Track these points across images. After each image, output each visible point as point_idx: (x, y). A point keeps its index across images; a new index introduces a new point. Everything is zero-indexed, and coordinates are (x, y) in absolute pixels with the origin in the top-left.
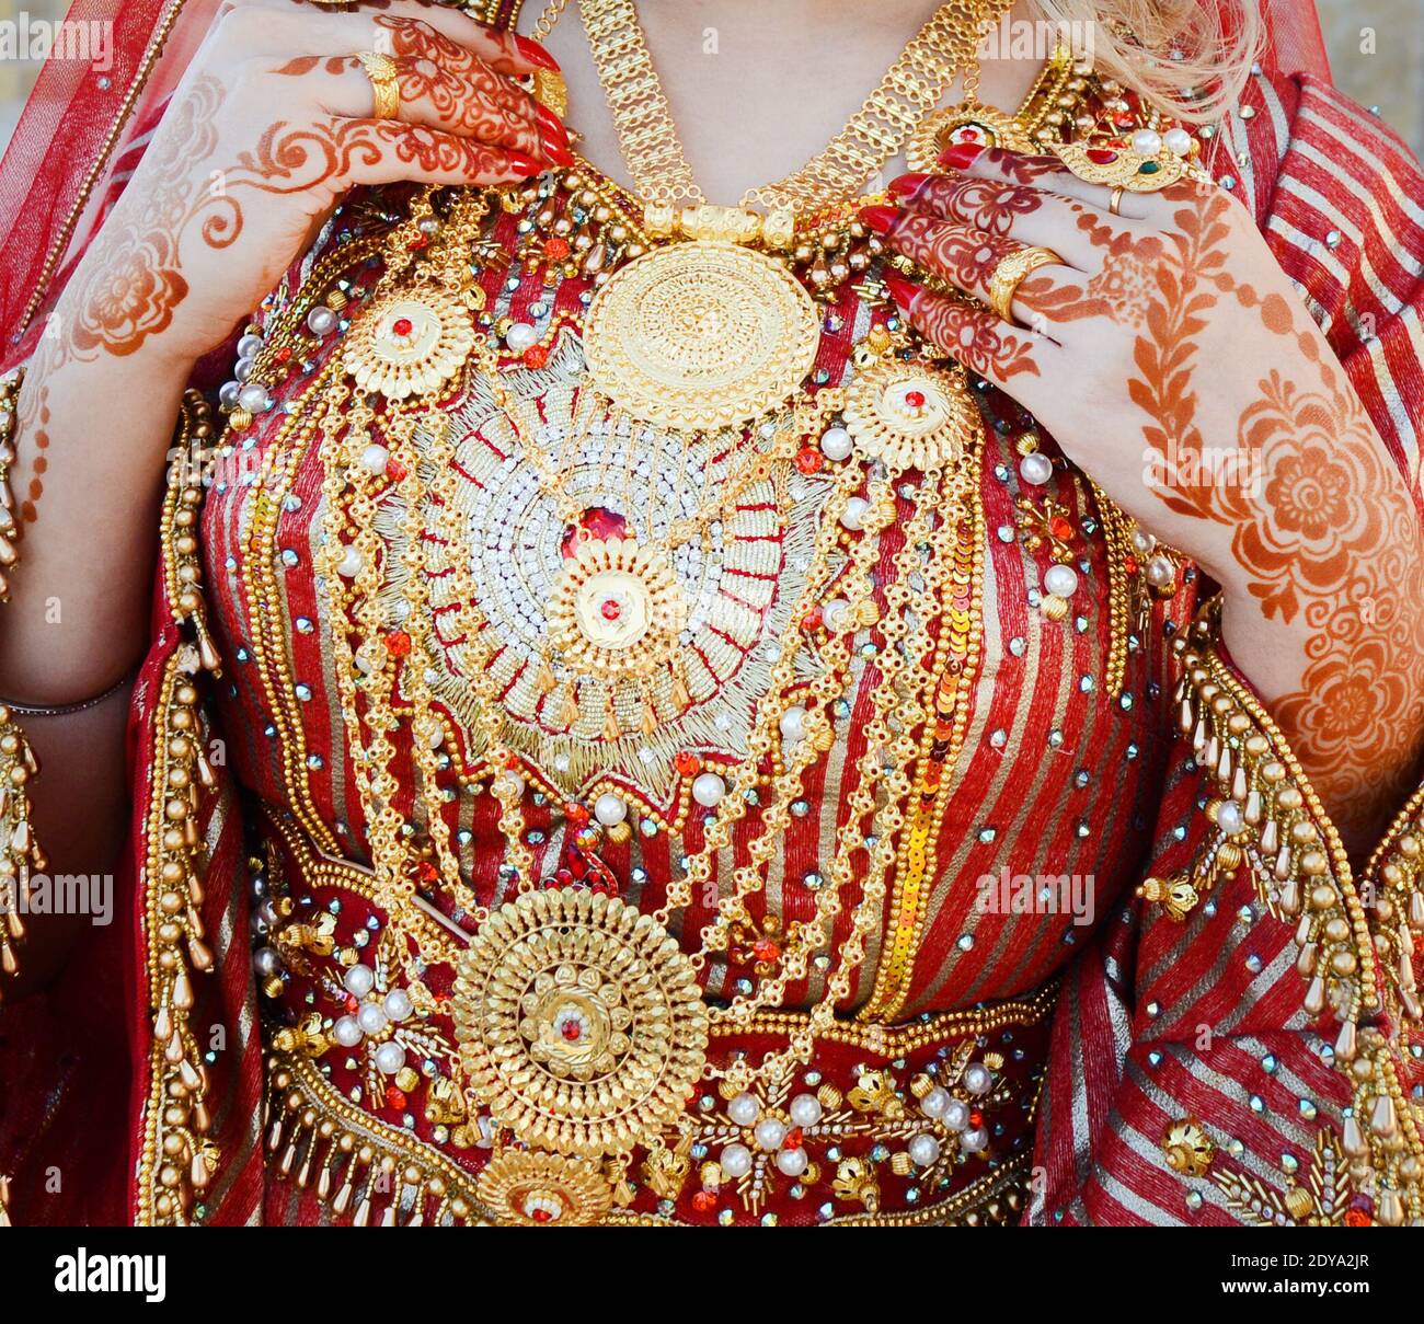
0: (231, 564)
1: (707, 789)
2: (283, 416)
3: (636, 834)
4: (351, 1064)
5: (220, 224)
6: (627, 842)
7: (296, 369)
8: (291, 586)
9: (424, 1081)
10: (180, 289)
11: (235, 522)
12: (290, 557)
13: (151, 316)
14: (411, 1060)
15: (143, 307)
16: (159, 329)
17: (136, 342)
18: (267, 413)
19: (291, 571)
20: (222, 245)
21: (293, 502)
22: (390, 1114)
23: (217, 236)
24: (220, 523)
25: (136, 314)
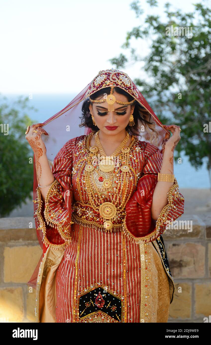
0: (76, 183)
1: (110, 194)
2: (78, 173)
3: (105, 198)
4: (88, 218)
5: (39, 144)
6: (104, 199)
7: (78, 169)
8: (80, 184)
9: (93, 217)
10: (41, 149)
11: (76, 180)
12: (80, 182)
13: (41, 152)
14: (92, 216)
15: (40, 152)
16: (42, 152)
17: (42, 154)
18: (77, 173)
19: (80, 183)
20: (40, 145)
21: (80, 178)
22: (91, 221)
23: (39, 145)
24: (74, 181)
25: (40, 153)
